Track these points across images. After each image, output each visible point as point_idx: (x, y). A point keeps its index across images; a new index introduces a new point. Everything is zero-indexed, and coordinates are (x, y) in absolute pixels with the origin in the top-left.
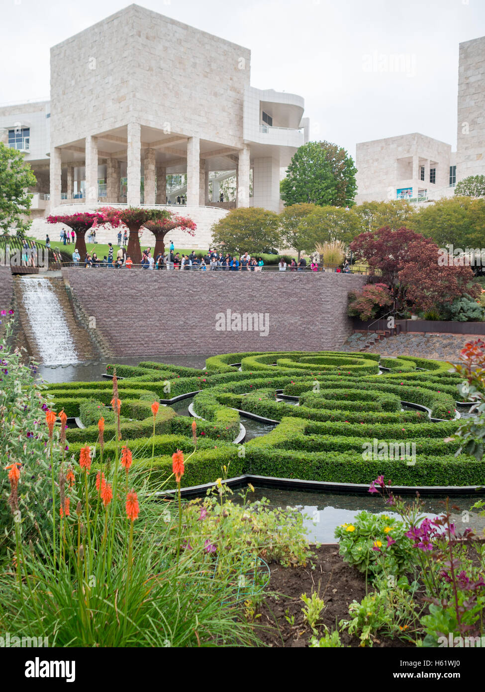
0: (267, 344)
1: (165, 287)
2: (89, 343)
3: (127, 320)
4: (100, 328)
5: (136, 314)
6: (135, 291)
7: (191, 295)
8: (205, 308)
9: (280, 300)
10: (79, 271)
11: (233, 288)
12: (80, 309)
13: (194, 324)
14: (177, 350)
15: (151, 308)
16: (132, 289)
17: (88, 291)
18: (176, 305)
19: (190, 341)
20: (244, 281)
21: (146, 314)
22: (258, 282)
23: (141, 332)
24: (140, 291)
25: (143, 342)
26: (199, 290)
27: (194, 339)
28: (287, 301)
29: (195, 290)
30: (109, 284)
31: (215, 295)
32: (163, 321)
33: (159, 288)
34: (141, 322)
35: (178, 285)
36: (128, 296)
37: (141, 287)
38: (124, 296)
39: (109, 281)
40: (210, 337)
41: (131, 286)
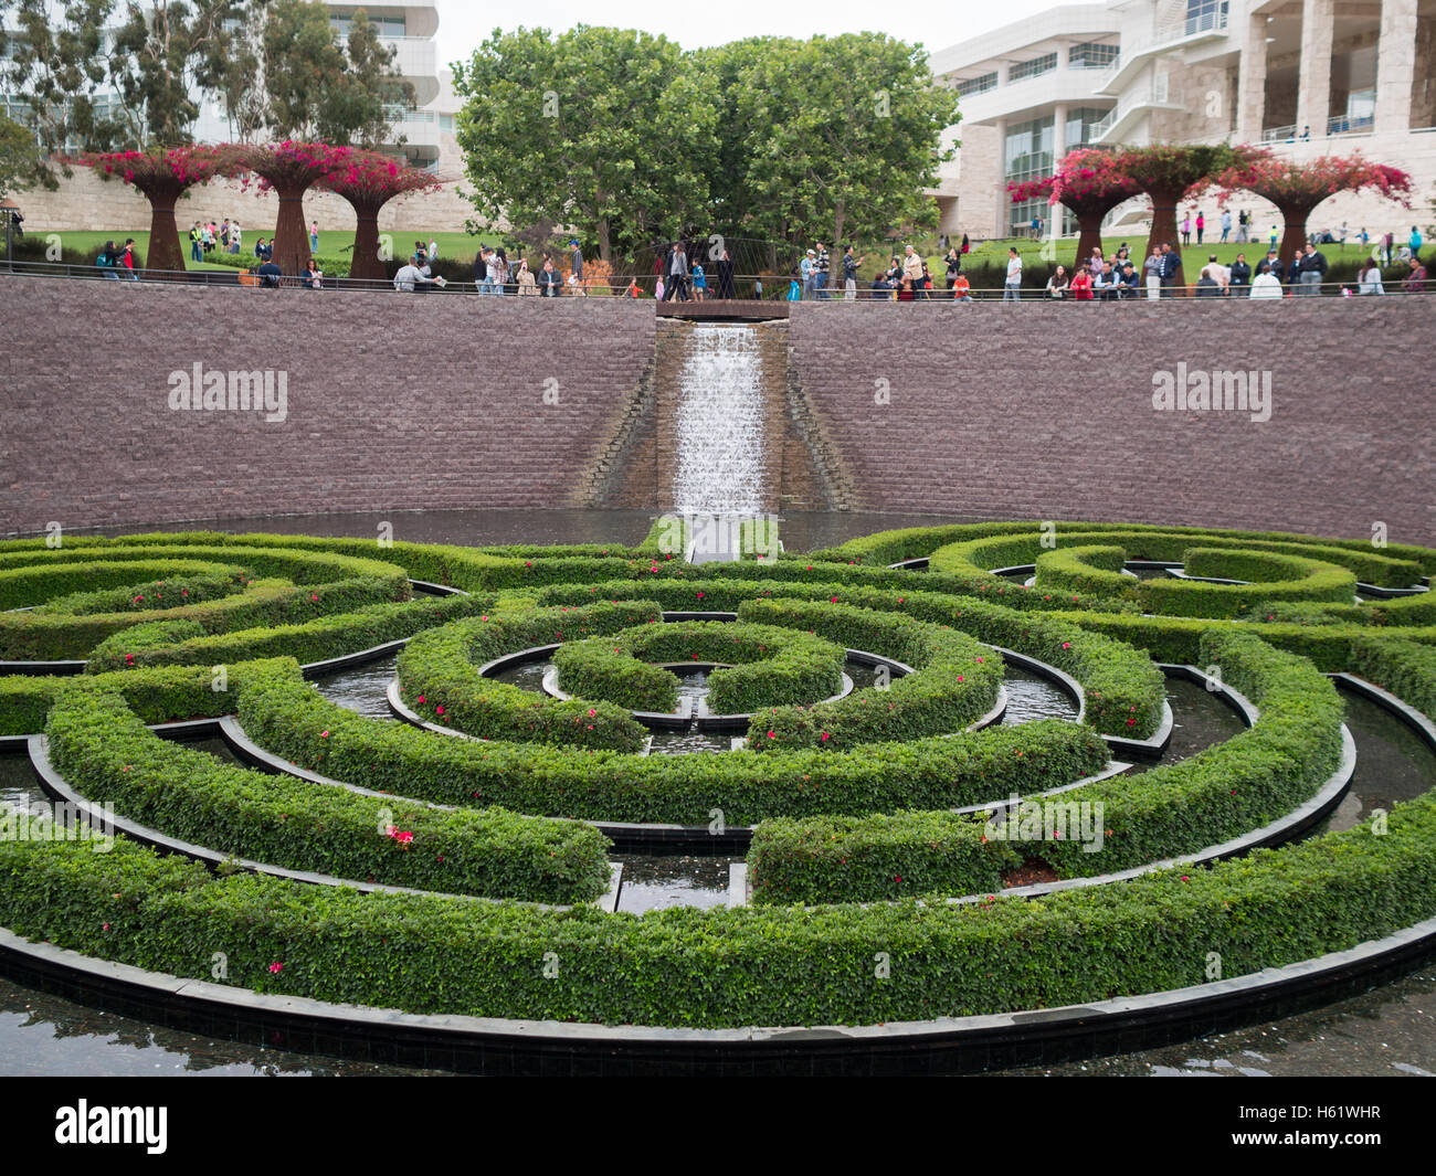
0: (1269, 508)
1: (1020, 346)
2: (806, 473)
3: (910, 424)
4: (840, 439)
5: (935, 411)
6: (943, 355)
7: (1086, 367)
8: (1114, 401)
9: (1322, 380)
10: (816, 310)
11: (1198, 348)
12: (801, 397)
13: (1079, 441)
14: (1022, 506)
15: (975, 398)
16: (936, 350)
17: (827, 356)
18: (1041, 392)
19: (1060, 485)
20: (1229, 326)
21: (961, 412)
22: (1269, 329)
23: (940, 455)
24: (956, 355)
25: (940, 480)
26: (1106, 352)
27: (1073, 481)
28: (1340, 386)
29: (1096, 352)
30: (883, 338)
31: (1145, 366)
32: (1000, 432)
33: (1005, 349)
34: (944, 432)
35: (1055, 339)
36: (922, 366)
37: (962, 344)
38: (913, 366)
39: (882, 331)
40: (1116, 478)
41: (936, 344)
